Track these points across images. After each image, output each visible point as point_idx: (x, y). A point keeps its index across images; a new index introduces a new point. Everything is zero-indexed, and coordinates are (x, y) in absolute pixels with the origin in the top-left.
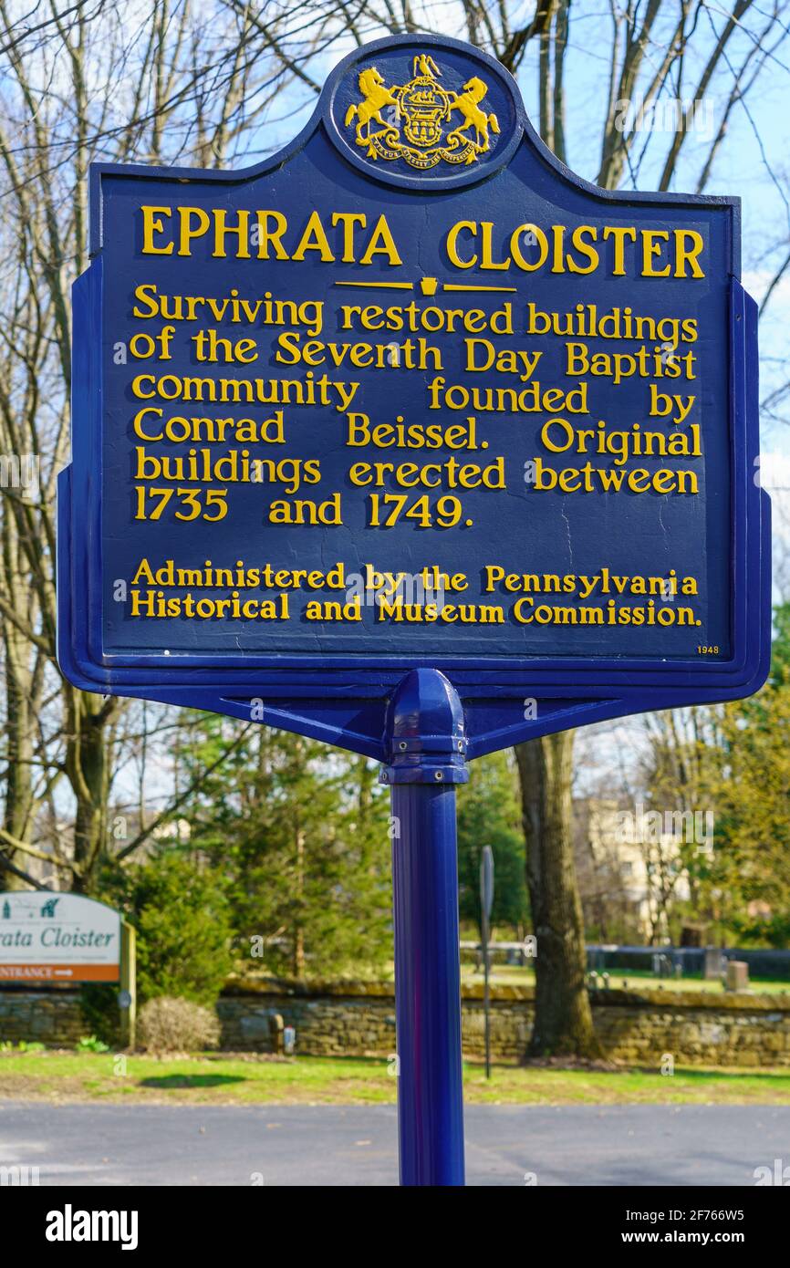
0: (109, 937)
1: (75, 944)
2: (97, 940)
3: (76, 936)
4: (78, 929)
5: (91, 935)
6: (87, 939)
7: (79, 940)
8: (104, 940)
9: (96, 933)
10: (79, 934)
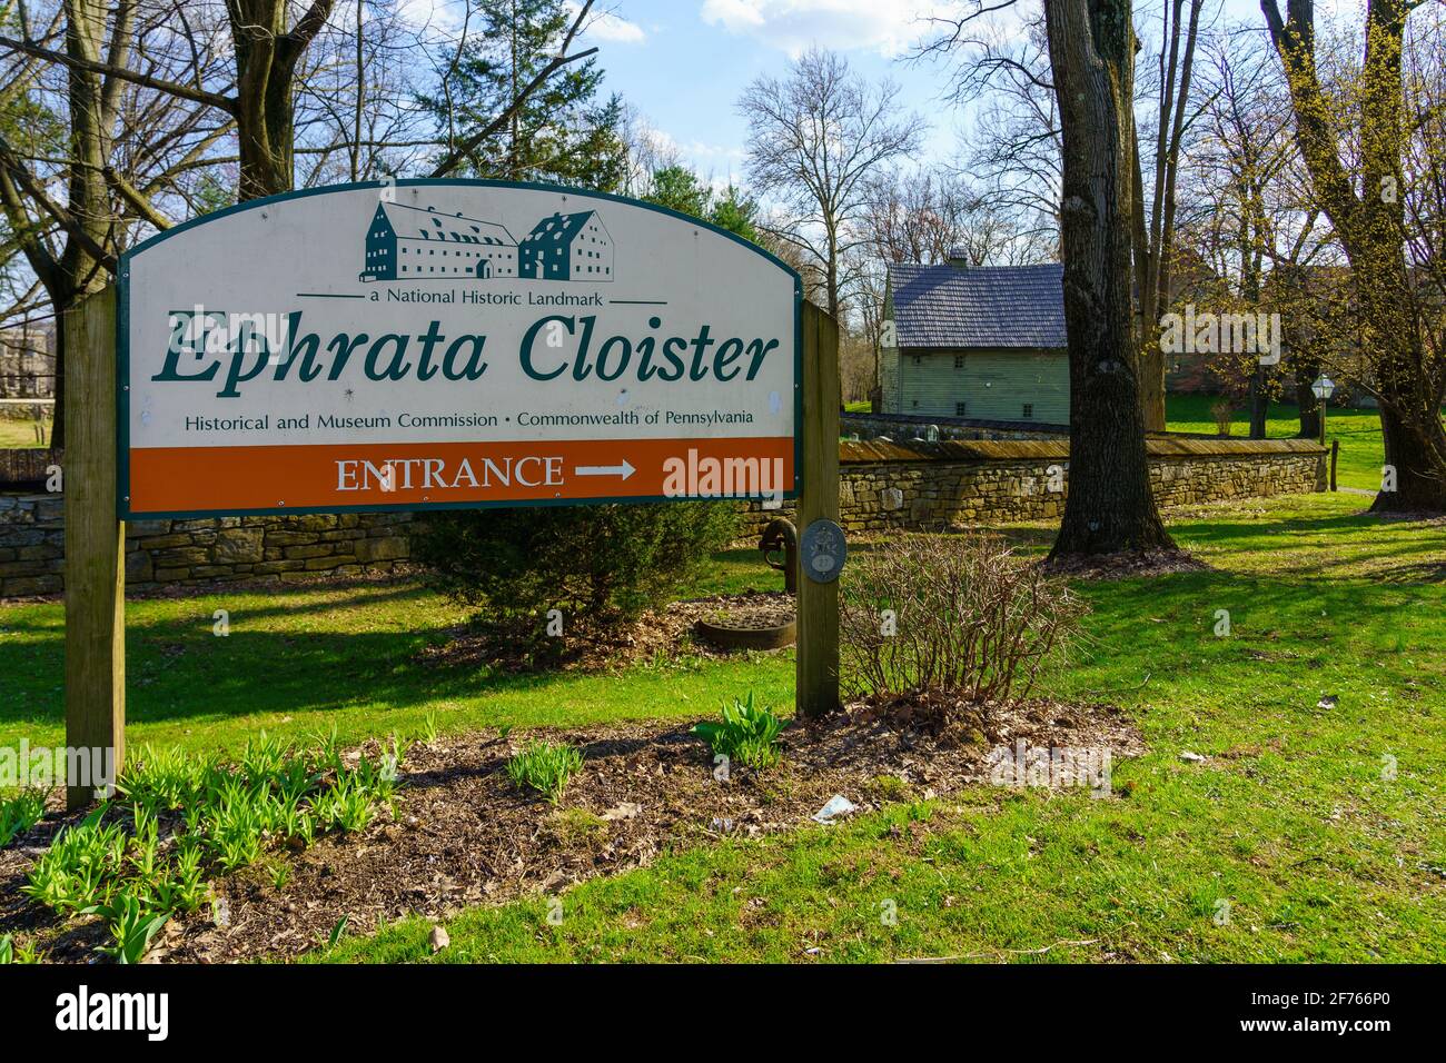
0: (760, 350)
1: (643, 376)
2: (719, 362)
3: (649, 343)
4: (655, 323)
5: (703, 340)
6: (687, 357)
7: (658, 358)
8: (745, 361)
9: (719, 337)
10: (660, 337)
